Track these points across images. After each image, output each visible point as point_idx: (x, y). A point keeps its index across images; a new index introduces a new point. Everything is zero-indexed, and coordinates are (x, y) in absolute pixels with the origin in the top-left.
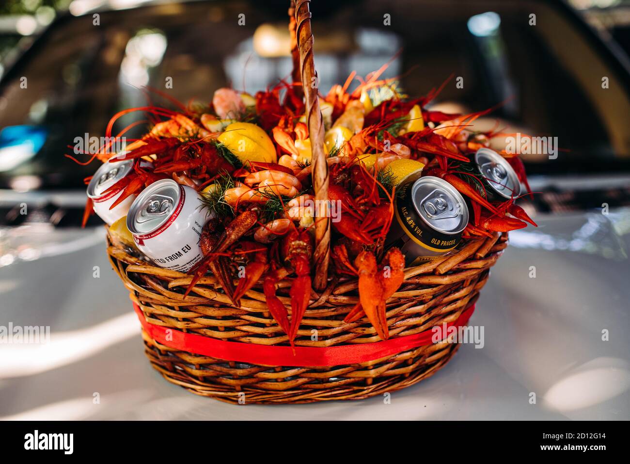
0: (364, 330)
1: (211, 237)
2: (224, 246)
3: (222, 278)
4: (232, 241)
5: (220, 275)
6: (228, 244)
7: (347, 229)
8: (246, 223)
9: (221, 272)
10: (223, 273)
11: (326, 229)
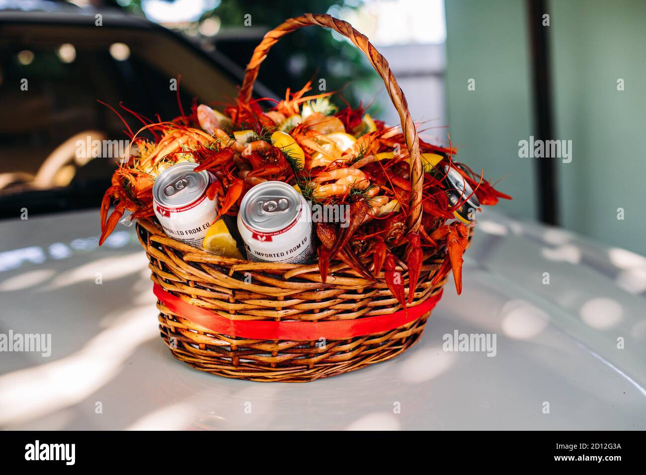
0: (419, 294)
1: (329, 227)
2: (350, 232)
3: (349, 260)
4: (356, 227)
5: (347, 259)
6: (353, 231)
7: (430, 209)
8: (363, 211)
9: (347, 255)
10: (349, 255)
11: (421, 210)
